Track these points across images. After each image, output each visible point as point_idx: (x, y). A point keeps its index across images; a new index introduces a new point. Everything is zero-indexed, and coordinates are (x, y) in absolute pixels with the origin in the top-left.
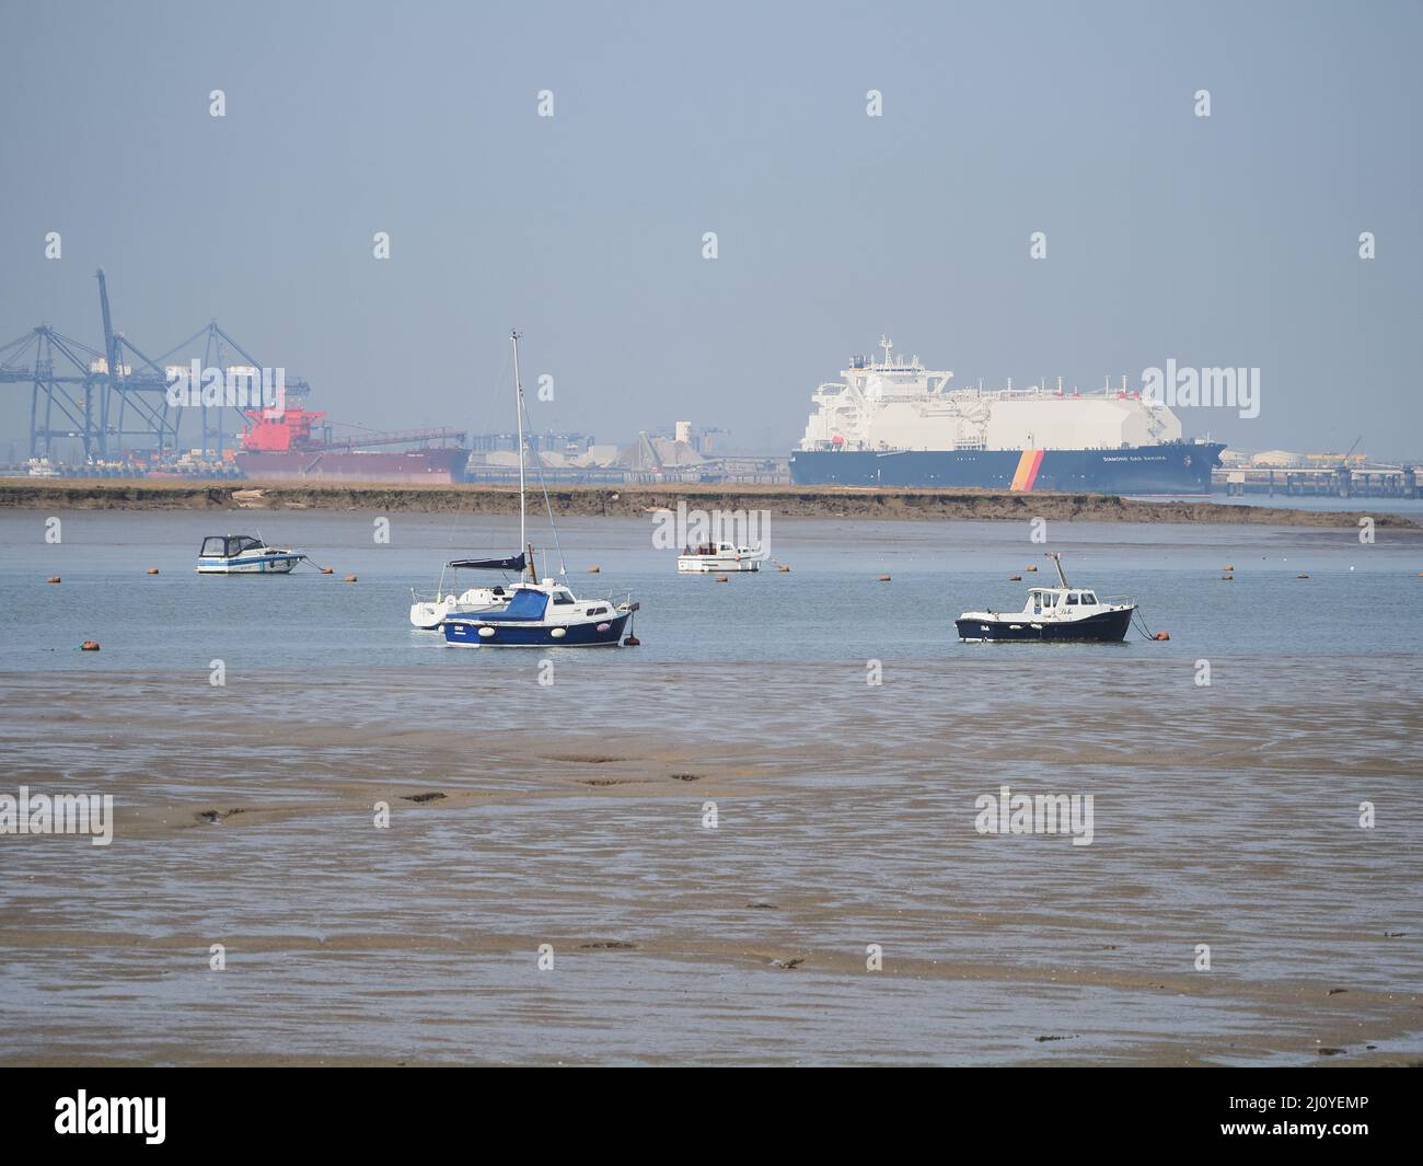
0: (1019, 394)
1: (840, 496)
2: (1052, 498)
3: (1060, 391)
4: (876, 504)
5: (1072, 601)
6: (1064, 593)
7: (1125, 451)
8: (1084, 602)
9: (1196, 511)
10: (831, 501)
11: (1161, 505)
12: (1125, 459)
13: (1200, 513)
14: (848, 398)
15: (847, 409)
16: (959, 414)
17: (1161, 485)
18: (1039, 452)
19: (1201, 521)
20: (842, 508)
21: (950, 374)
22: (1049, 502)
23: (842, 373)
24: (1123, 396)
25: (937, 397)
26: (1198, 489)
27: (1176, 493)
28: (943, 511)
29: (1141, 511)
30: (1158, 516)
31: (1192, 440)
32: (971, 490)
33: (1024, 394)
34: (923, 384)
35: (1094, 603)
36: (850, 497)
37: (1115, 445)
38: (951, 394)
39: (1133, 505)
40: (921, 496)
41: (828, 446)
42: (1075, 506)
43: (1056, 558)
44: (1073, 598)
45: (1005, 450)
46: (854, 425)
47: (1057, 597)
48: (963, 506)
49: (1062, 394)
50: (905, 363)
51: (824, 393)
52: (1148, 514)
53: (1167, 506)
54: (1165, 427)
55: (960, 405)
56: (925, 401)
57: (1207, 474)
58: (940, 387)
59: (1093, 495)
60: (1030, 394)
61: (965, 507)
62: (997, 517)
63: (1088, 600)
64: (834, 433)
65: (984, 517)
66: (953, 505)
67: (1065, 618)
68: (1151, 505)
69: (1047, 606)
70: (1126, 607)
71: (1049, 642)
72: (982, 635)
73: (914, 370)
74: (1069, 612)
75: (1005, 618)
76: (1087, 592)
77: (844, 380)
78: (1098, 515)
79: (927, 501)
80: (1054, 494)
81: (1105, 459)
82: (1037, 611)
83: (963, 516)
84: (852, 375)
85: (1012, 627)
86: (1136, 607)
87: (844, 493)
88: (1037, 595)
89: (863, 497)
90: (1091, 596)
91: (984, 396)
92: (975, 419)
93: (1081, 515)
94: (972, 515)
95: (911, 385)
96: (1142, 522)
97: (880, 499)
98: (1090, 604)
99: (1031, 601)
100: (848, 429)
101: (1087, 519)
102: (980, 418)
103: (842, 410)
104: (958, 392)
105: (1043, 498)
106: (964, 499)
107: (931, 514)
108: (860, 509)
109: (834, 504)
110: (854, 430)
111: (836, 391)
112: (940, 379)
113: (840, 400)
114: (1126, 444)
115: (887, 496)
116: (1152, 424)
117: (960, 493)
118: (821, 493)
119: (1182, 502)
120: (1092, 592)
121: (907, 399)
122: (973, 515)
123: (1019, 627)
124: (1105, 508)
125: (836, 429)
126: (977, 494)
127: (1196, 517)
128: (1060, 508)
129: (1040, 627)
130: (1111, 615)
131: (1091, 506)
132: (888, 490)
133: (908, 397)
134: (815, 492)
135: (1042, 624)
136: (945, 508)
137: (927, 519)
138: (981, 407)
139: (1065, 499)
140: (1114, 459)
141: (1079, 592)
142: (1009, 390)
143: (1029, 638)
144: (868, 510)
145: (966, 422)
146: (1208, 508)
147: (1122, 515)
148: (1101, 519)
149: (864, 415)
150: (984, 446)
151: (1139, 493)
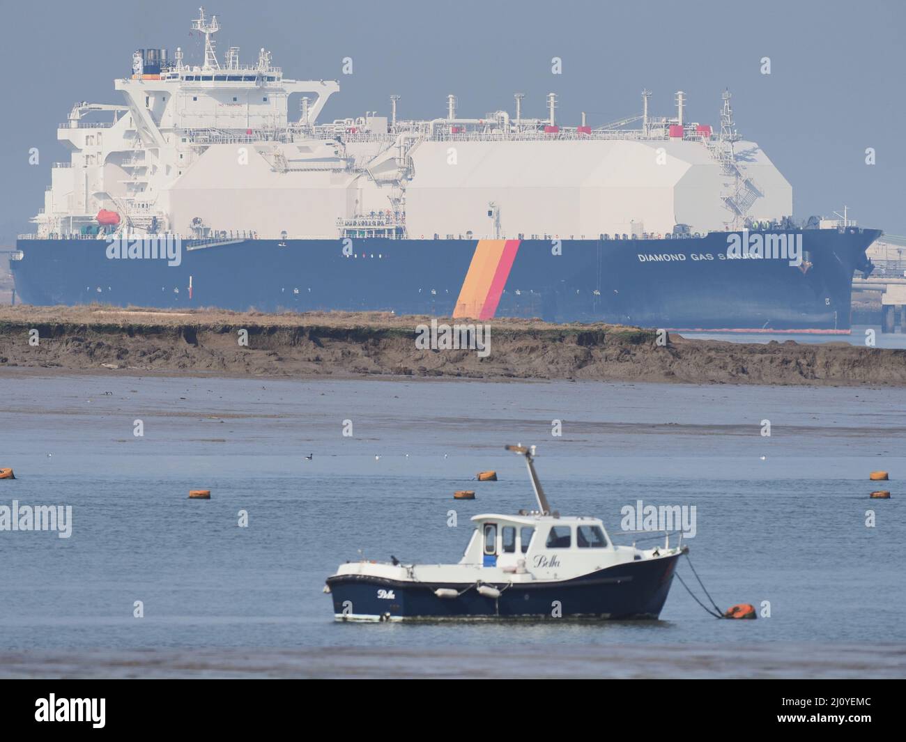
0: (470, 127)
1: (111, 329)
2: (534, 334)
3: (551, 122)
4: (183, 344)
5: (558, 540)
6: (543, 525)
7: (681, 242)
8: (582, 543)
9: (820, 361)
10: (93, 339)
11: (751, 349)
12: (680, 257)
13: (827, 365)
14: (129, 134)
15: (127, 155)
16: (351, 167)
17: (749, 309)
18: (509, 243)
19: (828, 380)
20: (114, 353)
21: (333, 87)
22: (530, 342)
23: (119, 84)
24: (678, 132)
25: (308, 132)
26: (823, 317)
27: (778, 325)
28: (317, 360)
29: (710, 360)
30: (744, 371)
31: (814, 220)
32: (373, 318)
33: (480, 128)
34: (279, 105)
35: (601, 543)
36: (131, 331)
37: (661, 228)
38: (334, 127)
39: (695, 348)
40: (273, 330)
41: (89, 229)
42: (580, 351)
43: (528, 454)
44: (560, 534)
45: (443, 237)
46: (142, 187)
47: (529, 531)
48: (356, 348)
49: (555, 129)
50: (242, 66)
51: (82, 123)
52: (724, 367)
53: (764, 350)
54: (759, 194)
55: (354, 149)
56: (283, 140)
57: (842, 289)
58: (311, 112)
59: (616, 329)
60: (493, 126)
61: (361, 352)
62: (424, 372)
63: (591, 538)
64: (101, 204)
65: (399, 371)
66: (338, 348)
67: (545, 575)
68: (730, 349)
69: (510, 549)
70: (665, 553)
71: (513, 622)
72: (380, 608)
73: (261, 78)
74: (553, 563)
75: (426, 574)
76: (588, 522)
77: (122, 98)
78: (627, 366)
79: (286, 338)
80: (538, 326)
81: (642, 258)
82: (490, 560)
83: (357, 370)
84: (137, 87)
85: (440, 592)
86: (685, 551)
87: (120, 323)
88: (489, 527)
89: (157, 331)
90: (595, 530)
91: (400, 130)
92: (381, 175)
93: (591, 368)
94: (373, 366)
95: (256, 109)
96: (713, 381)
97: (190, 333)
98: (596, 545)
99: (478, 541)
100: (130, 195)
101: (602, 376)
102: (393, 174)
103: (116, 157)
104: (348, 123)
105: (517, 335)
106: (358, 335)
107: (296, 365)
108: (151, 355)
109: (99, 345)
110: (140, 197)
111: (106, 120)
112: (313, 96)
113: (113, 138)
114: (682, 228)
115: (206, 328)
116: (733, 188)
117: (350, 324)
118: (74, 321)
119: (792, 343)
120: (598, 522)
121: (248, 136)
122: (376, 368)
123: (453, 592)
124: (639, 354)
125: (104, 195)
126: (384, 324)
127: (820, 372)
128: (551, 354)
129: (495, 592)
130: (636, 570)
131: (613, 351)
132: (207, 317)
133: (249, 132)
134: (62, 320)
135: (500, 586)
136: (322, 353)
137: (286, 375)
138: (394, 152)
139: (560, 337)
140: (659, 258)
141: (572, 523)
142: (451, 119)
143: (473, 614)
144: (167, 356)
145: (363, 182)
146: (843, 355)
147: (674, 367)
148: (632, 377)
149: (161, 168)
150: (400, 231)
151: (708, 325)
